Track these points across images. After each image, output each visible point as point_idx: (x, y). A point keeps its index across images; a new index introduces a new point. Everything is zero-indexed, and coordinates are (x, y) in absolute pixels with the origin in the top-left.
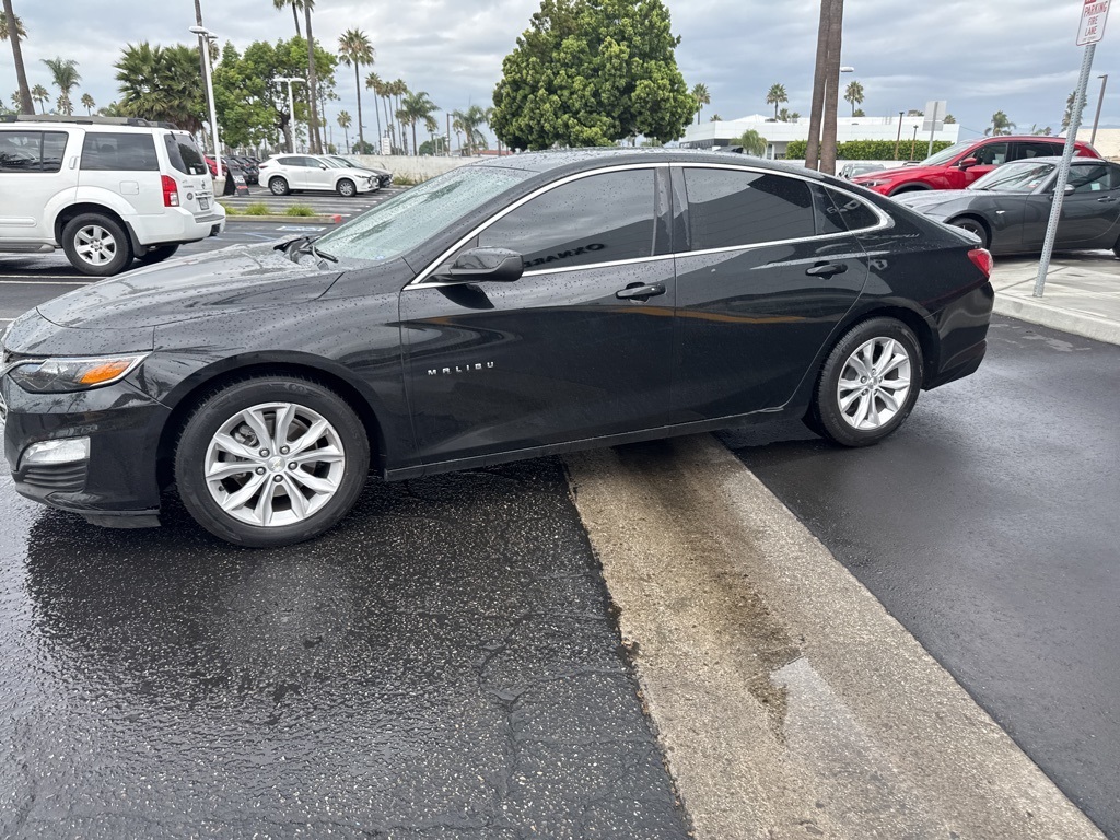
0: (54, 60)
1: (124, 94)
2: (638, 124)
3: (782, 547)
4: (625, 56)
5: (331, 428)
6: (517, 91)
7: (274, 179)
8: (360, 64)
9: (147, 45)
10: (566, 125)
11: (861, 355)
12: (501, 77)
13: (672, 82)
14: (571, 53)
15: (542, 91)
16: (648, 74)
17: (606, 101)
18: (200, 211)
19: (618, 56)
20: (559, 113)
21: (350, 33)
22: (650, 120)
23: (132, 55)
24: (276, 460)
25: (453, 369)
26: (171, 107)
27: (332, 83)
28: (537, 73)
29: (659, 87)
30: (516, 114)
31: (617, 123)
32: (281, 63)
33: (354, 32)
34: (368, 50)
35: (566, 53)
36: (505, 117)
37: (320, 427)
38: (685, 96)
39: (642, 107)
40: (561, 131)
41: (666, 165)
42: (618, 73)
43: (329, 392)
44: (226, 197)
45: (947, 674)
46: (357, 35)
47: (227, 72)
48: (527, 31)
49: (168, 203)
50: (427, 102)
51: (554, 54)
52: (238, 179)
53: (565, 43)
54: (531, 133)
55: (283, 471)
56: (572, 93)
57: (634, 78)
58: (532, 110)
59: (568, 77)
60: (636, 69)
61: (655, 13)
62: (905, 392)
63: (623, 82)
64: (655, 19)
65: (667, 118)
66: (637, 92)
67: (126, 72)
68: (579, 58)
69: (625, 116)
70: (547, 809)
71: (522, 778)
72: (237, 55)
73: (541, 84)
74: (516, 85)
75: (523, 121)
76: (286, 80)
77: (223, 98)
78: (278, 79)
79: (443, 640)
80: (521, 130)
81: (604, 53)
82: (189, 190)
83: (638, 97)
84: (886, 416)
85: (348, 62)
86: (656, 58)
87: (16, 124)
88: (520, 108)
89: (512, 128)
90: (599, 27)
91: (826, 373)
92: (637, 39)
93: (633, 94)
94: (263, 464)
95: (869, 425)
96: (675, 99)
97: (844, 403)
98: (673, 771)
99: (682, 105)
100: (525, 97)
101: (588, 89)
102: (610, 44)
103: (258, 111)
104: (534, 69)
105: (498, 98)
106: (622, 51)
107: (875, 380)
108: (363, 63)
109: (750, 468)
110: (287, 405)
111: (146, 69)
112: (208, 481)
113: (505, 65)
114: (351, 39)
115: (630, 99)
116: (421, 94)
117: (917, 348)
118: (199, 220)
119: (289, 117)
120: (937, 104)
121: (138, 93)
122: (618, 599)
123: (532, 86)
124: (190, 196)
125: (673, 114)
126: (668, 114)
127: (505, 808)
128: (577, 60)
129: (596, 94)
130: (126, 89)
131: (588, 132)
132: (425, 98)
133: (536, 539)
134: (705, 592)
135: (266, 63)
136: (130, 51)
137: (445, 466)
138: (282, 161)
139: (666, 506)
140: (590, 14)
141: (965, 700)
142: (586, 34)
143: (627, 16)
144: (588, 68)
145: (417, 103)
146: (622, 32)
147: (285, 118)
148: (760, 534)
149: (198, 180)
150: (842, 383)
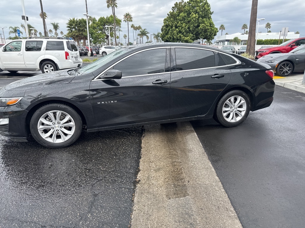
0: (53, 23)
1: (68, 31)
2: (200, 36)
3: (195, 155)
4: (197, 17)
5: (71, 117)
6: (167, 28)
7: (103, 52)
8: (129, 22)
9: (74, 18)
10: (180, 37)
11: (230, 100)
12: (163, 24)
13: (210, 24)
14: (182, 17)
15: (174, 28)
16: (203, 22)
17: (191, 30)
18: (75, 60)
19: (195, 18)
20: (178, 33)
21: (126, 14)
22: (204, 35)
23: (71, 21)
24: (57, 125)
25: (105, 102)
26: (80, 34)
27: (120, 27)
28: (173, 23)
29: (206, 26)
30: (167, 34)
31: (195, 36)
32: (107, 22)
33: (127, 13)
34: (131, 18)
35: (181, 17)
36: (164, 35)
37: (68, 117)
38: (214, 28)
39: (202, 31)
40: (179, 38)
41: (170, 47)
42: (195, 22)
43: (70, 108)
44: (91, 57)
45: (226, 195)
46: (128, 14)
47: (93, 25)
48: (170, 12)
49: (66, 58)
50: (146, 31)
51: (178, 18)
52: (94, 52)
53: (181, 14)
54: (171, 39)
55: (59, 128)
56: (182, 28)
57: (200, 23)
58: (171, 33)
59: (181, 23)
60: (200, 21)
61: (206, 5)
62: (245, 112)
63: (196, 24)
64: (206, 7)
65: (209, 34)
66: (200, 27)
67: (69, 25)
68: (184, 18)
69: (197, 34)
70: (92, 224)
71: (90, 215)
72: (96, 20)
73: (174, 26)
74: (167, 26)
75: (169, 36)
76: (108, 26)
77: (92, 31)
78: (106, 26)
79: (87, 176)
80: (168, 38)
81: (191, 17)
82: (72, 55)
83: (200, 28)
84: (239, 119)
85: (126, 21)
86: (206, 18)
87: (31, 39)
88: (168, 32)
89: (166, 38)
90: (190, 10)
91: (219, 106)
92: (201, 13)
93: (199, 28)
94: (53, 126)
95: (233, 121)
96: (211, 29)
97: (225, 114)
98: (132, 217)
99: (213, 30)
100: (169, 29)
101: (187, 27)
102: (193, 14)
103: (101, 34)
104: (172, 22)
105: (162, 30)
106: (196, 16)
107: (235, 108)
108: (130, 21)
109: (196, 132)
110: (59, 111)
111: (74, 25)
112: (39, 130)
113: (164, 21)
114: (127, 15)
115: (198, 29)
116: (145, 29)
117: (248, 99)
118: (74, 63)
119: (109, 36)
120: (285, 28)
121: (72, 31)
122: (141, 167)
123: (171, 26)
124: (72, 57)
125: (210, 33)
126: (209, 33)
127: (81, 223)
128: (184, 19)
129: (189, 28)
130: (69, 30)
131: (186, 38)
132: (146, 30)
133: (126, 149)
134: (167, 167)
135: (104, 22)
136: (70, 20)
137: (104, 129)
138: (105, 48)
139: (167, 142)
140: (188, 6)
141: (228, 203)
142: (187, 12)
143: (198, 6)
144: (187, 21)
145: (144, 32)
146: (196, 11)
147: (108, 36)
148: (190, 151)
149: (75, 53)
150: (224, 109)
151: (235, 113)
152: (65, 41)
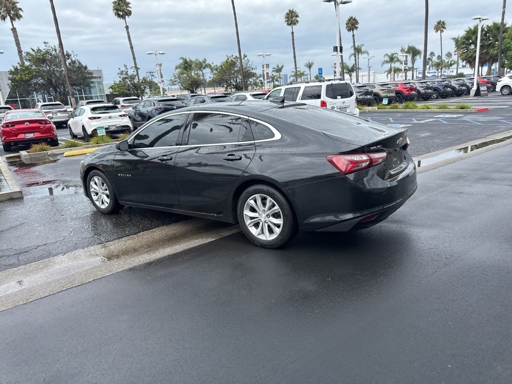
7: (504, 87)
25: (123, 175)
37: (105, 185)
43: (105, 177)
44: (475, 98)
55: (102, 194)
82: (334, 105)
94: (99, 191)
110: (99, 178)
136: (469, 30)
138: (510, 77)
149: (339, 101)
150: (247, 213)
151: (266, 225)
152: (324, 85)
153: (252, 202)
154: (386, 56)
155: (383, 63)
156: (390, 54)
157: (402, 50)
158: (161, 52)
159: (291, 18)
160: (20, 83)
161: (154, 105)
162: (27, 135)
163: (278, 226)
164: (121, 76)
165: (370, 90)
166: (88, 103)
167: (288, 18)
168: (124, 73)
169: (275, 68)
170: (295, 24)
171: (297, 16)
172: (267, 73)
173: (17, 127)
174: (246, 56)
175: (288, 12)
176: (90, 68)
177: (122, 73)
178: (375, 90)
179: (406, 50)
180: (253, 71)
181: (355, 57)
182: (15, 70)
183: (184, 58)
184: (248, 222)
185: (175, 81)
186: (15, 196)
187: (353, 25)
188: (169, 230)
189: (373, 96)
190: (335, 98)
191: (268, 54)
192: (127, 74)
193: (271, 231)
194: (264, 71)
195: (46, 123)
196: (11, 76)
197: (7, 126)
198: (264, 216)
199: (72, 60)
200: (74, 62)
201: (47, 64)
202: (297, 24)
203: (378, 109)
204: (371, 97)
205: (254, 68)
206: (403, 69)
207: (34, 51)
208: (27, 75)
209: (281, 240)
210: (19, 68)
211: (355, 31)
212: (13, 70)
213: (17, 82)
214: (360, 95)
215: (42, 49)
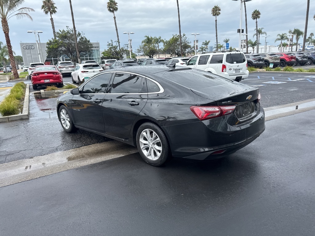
25: (76, 110)
49: (223, 71)
110: (65, 110)
112: (61, 119)
149: (235, 65)
150: (142, 140)
151: (153, 150)
152: (225, 54)
153: (144, 134)
154: (279, 36)
155: (276, 40)
156: (281, 34)
157: (290, 32)
158: (131, 33)
159: (216, 11)
160: (52, 50)
161: (121, 65)
162: (45, 80)
163: (159, 151)
164: (109, 47)
165: (262, 58)
166: (86, 62)
167: (214, 11)
168: (111, 45)
169: (204, 43)
170: (218, 15)
171: (220, 10)
172: (197, 46)
173: (41, 75)
174: (185, 35)
175: (214, 7)
176: (91, 42)
177: (109, 45)
178: (265, 58)
179: (293, 31)
180: (189, 44)
181: (257, 36)
182: (50, 42)
183: (148, 36)
184: (142, 146)
185: (141, 50)
186: (24, 118)
187: (257, 15)
188: (100, 146)
189: (264, 61)
190: (233, 63)
191: (198, 34)
192: (112, 45)
193: (155, 154)
194: (194, 44)
195: (57, 74)
196: (48, 46)
197: (35, 75)
198: (151, 143)
199: (81, 37)
200: (82, 38)
201: (67, 39)
202: (219, 15)
203: (266, 70)
204: (262, 62)
205: (190, 42)
206: (289, 44)
207: (61, 31)
208: (56, 45)
209: (161, 161)
210: (52, 41)
211: (258, 19)
212: (49, 42)
213: (51, 49)
214: (255, 61)
215: (65, 30)
